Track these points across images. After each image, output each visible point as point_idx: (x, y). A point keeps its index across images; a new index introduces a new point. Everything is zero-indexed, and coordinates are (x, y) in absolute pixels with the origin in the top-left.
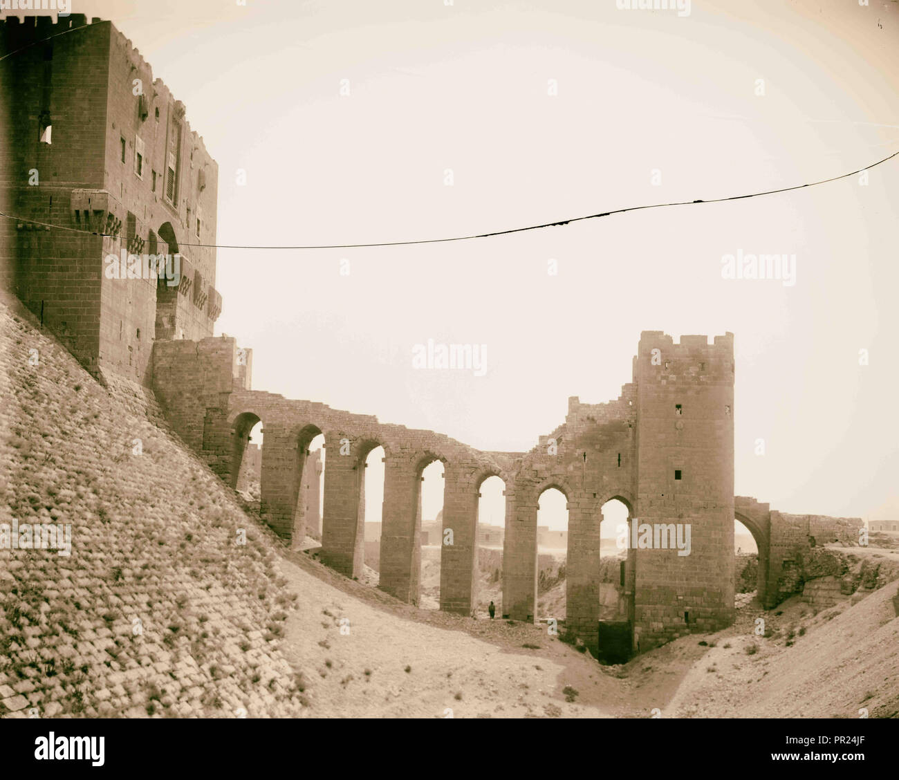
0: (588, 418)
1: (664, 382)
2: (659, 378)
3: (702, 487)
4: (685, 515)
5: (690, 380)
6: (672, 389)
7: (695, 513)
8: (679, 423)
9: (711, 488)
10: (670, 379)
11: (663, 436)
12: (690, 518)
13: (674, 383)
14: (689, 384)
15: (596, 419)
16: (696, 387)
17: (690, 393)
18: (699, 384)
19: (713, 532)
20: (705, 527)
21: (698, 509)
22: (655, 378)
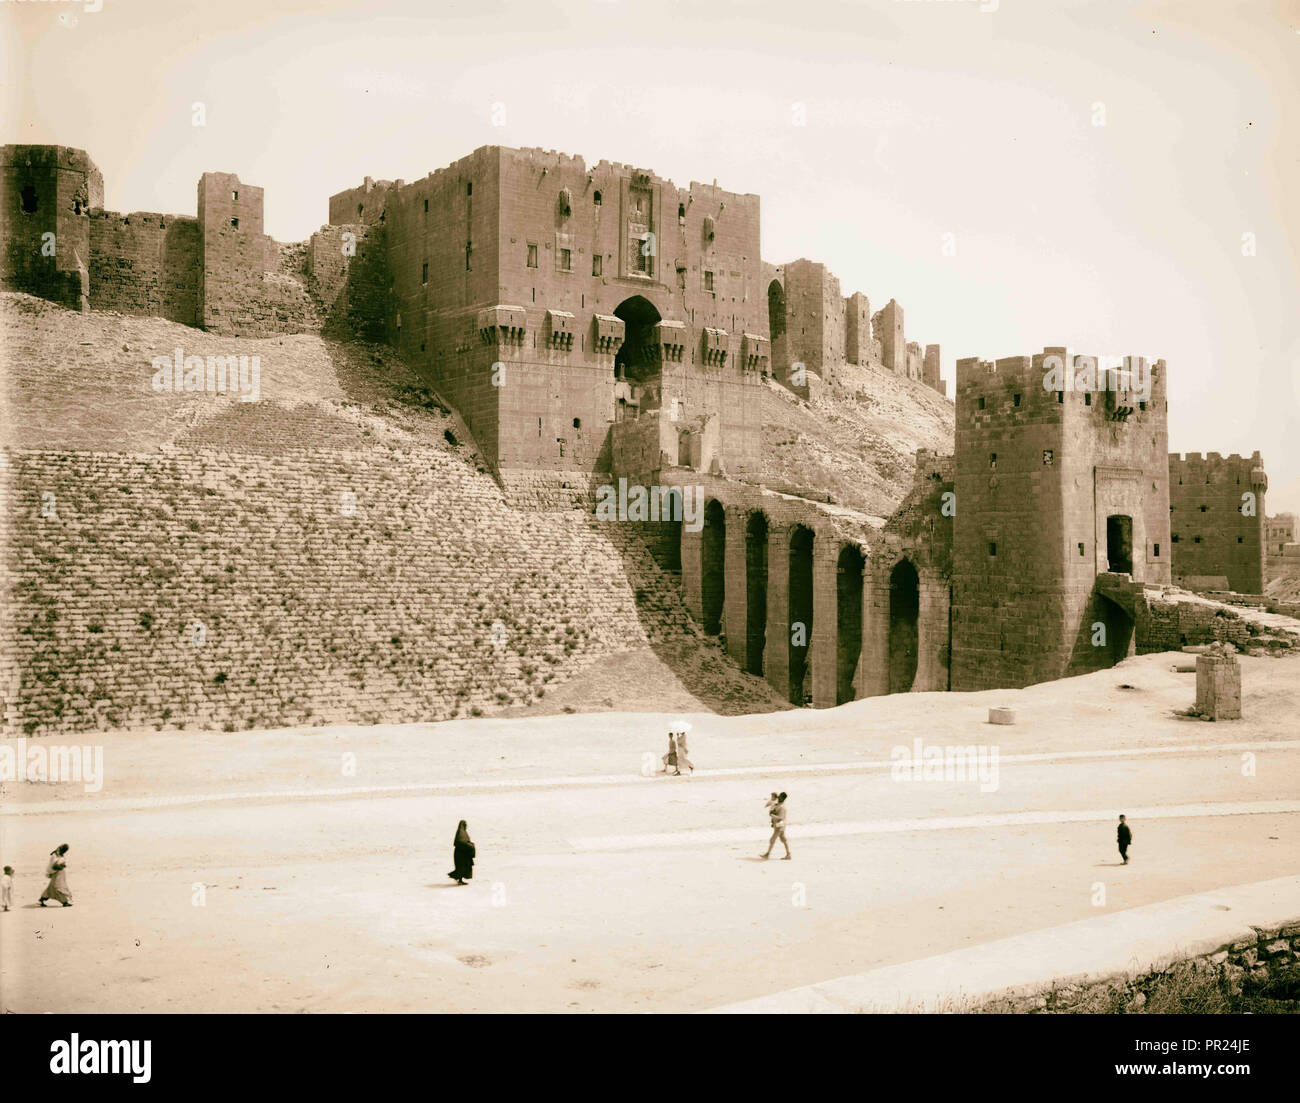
0: (934, 475)
1: (978, 425)
2: (973, 421)
3: (1017, 566)
4: (1000, 603)
5: (1005, 420)
6: (986, 434)
7: (1011, 600)
8: (993, 479)
9: (1027, 566)
10: (984, 421)
11: (976, 498)
12: (1005, 608)
13: (988, 426)
14: (1004, 425)
15: (942, 475)
16: (1011, 428)
17: (1005, 438)
18: (1014, 425)
19: (1029, 627)
20: (1021, 620)
21: (1013, 596)
22: (969, 421)
